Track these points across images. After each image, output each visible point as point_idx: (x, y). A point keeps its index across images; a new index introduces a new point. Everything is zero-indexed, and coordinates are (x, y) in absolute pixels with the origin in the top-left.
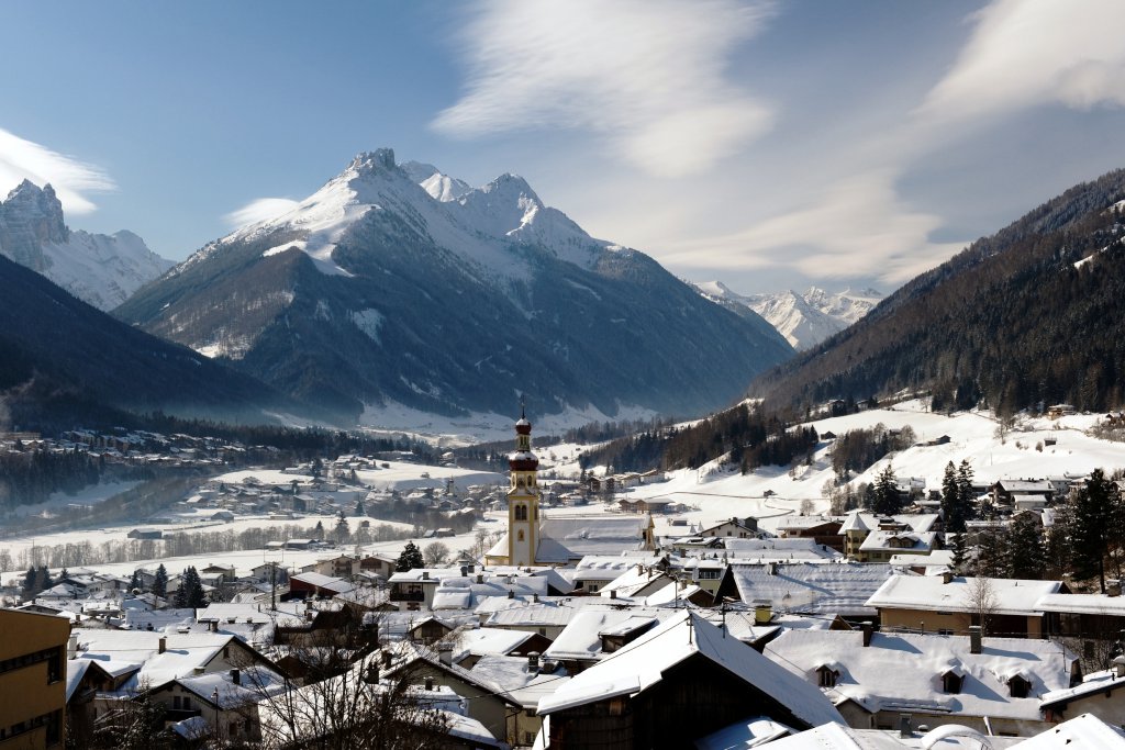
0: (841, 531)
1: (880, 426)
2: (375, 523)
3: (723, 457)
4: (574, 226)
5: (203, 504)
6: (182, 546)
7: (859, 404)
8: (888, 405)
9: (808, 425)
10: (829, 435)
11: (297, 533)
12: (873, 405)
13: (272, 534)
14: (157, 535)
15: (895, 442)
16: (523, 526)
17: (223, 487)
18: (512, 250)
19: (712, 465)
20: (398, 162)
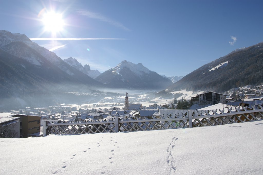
0: (167, 105)
1: (179, 93)
2: (120, 103)
3: (161, 96)
4: (147, 69)
5: (102, 101)
6: (98, 106)
7: (178, 90)
8: (181, 90)
9: (171, 93)
10: (174, 94)
11: (111, 104)
12: (179, 90)
13: (108, 105)
14: (96, 104)
15: (181, 94)
16: (127, 105)
17: (104, 99)
18: (140, 71)
19: (160, 97)
20: (127, 61)
